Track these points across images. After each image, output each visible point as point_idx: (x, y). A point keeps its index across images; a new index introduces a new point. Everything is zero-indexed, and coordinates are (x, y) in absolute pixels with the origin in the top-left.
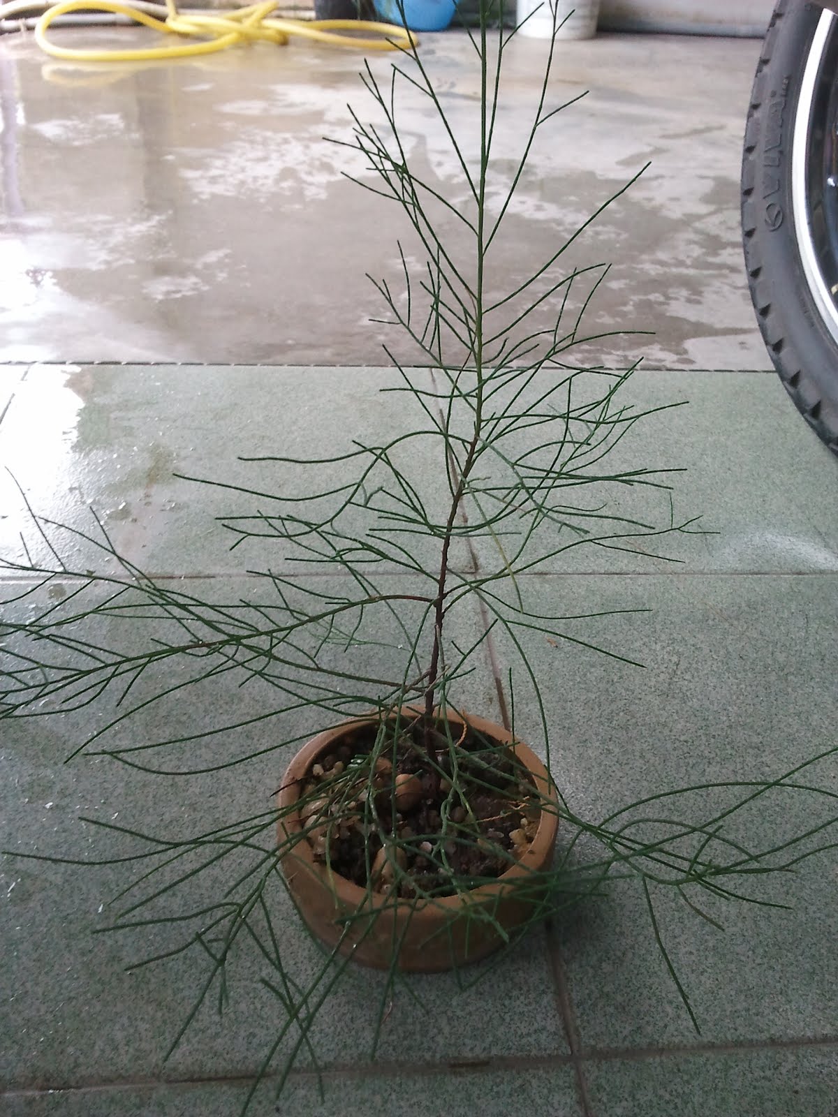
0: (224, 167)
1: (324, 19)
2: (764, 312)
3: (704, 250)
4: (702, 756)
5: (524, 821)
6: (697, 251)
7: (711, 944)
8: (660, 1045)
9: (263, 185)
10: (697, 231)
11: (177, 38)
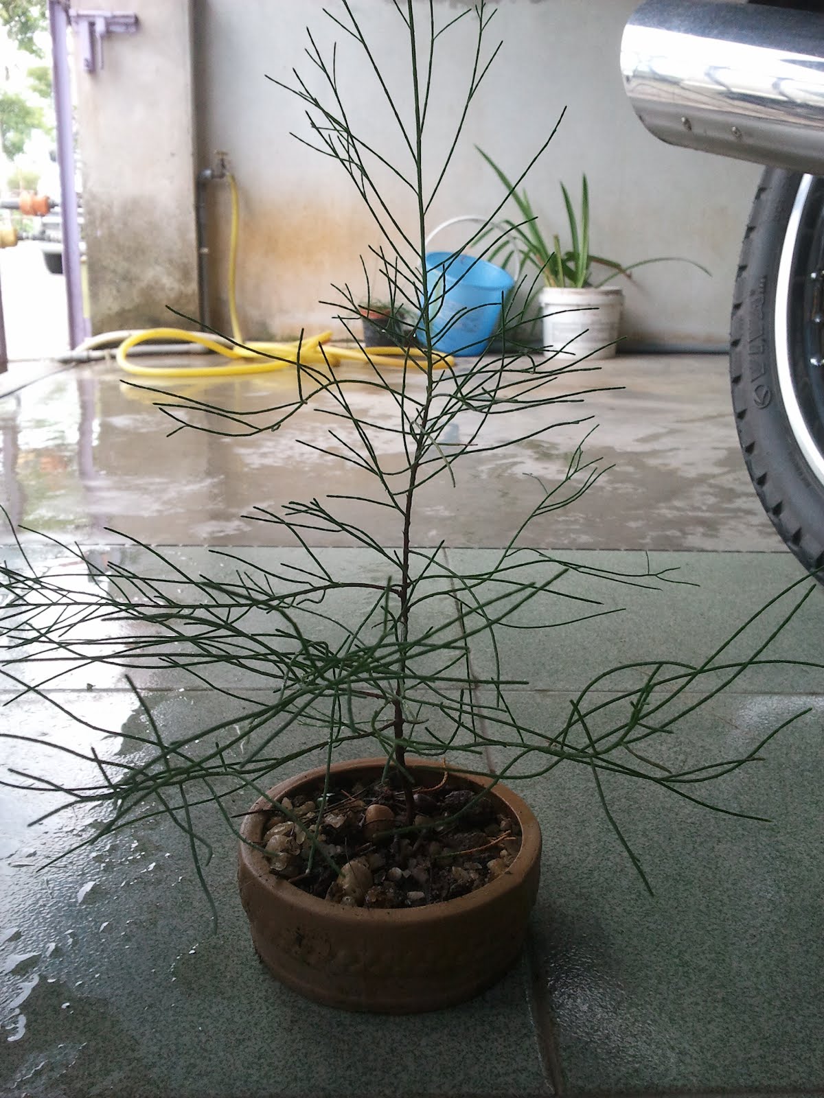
0: (275, 447)
1: (372, 346)
2: (761, 481)
3: (718, 499)
4: (710, 836)
5: (504, 852)
6: (712, 500)
7: (719, 997)
8: (660, 1088)
9: (308, 459)
10: (711, 486)
11: (243, 362)
